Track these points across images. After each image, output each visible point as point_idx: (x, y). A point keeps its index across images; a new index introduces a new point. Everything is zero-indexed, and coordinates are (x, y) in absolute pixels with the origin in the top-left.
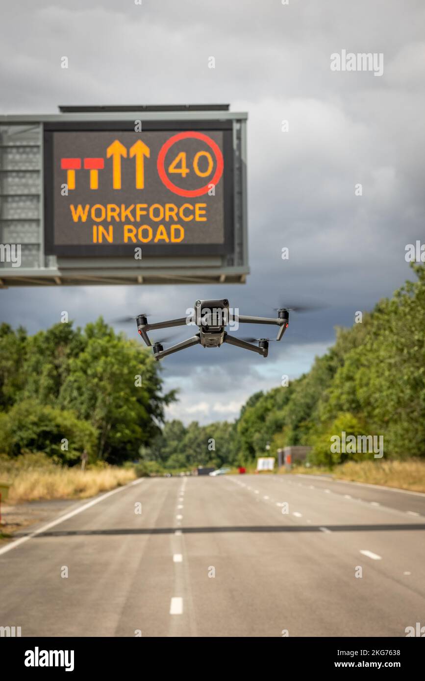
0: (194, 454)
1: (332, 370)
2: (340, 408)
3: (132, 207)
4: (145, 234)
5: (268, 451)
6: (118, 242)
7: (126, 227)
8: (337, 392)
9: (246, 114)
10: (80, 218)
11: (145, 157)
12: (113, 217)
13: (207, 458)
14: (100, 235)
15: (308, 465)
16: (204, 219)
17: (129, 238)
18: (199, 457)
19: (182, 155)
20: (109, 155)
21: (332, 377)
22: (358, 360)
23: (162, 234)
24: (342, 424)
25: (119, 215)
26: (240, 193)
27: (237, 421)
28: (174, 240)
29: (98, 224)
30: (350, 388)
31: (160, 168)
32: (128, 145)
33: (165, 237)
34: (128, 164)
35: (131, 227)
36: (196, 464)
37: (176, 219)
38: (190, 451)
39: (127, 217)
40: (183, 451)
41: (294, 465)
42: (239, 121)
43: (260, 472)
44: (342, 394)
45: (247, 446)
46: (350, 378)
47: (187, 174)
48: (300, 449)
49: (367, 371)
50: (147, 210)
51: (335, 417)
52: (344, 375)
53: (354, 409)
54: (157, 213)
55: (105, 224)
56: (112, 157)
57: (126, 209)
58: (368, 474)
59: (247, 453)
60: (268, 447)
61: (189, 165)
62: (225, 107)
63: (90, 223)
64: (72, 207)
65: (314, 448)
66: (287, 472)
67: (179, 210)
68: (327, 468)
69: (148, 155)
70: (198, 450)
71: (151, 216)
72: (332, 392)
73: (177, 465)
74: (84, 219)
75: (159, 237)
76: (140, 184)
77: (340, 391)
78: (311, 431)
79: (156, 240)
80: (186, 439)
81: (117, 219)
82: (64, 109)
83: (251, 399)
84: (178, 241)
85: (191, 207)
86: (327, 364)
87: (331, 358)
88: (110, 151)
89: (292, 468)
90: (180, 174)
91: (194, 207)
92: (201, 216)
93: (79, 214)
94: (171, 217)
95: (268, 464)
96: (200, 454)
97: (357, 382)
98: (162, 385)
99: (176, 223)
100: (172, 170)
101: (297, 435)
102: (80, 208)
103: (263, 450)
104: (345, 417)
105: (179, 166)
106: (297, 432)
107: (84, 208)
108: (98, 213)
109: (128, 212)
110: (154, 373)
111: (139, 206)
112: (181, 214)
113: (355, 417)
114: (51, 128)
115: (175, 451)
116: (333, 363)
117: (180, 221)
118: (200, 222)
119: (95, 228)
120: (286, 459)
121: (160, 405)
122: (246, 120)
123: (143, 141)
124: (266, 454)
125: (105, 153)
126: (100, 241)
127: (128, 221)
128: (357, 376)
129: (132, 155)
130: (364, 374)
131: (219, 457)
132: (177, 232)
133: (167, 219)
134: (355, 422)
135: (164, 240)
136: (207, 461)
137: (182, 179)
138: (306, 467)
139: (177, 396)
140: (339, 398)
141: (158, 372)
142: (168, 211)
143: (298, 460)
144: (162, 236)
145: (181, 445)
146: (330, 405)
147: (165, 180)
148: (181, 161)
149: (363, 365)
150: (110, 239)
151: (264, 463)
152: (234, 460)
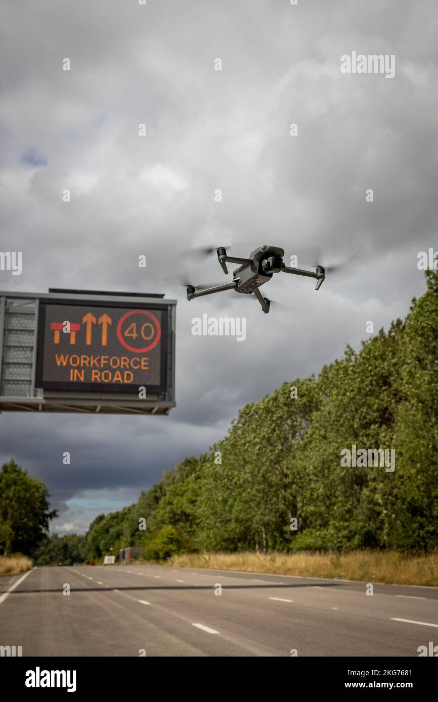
0: (56, 556)
1: (157, 499)
2: (163, 522)
3: (98, 357)
4: (106, 376)
5: (111, 551)
6: (88, 381)
7: (93, 371)
8: (162, 512)
9: (176, 301)
10: (62, 363)
11: (108, 324)
12: (84, 364)
13: (64, 558)
14: (75, 376)
15: (141, 559)
16: (147, 368)
17: (95, 378)
18: (59, 558)
19: (134, 325)
20: (84, 322)
21: (157, 503)
22: (175, 491)
23: (118, 377)
24: (166, 532)
25: (89, 363)
26: (171, 353)
27: (88, 534)
28: (126, 381)
29: (74, 368)
30: (170, 509)
31: (119, 331)
32: (97, 316)
33: (120, 379)
34: (97, 328)
35: (96, 371)
36: (57, 561)
37: (128, 367)
38: (53, 554)
39: (94, 364)
40: (49, 553)
41: (133, 560)
42: (171, 305)
43: (106, 565)
44: (165, 513)
45: (95, 548)
46: (170, 503)
47: (136, 337)
48: (137, 549)
49: (181, 499)
50: (108, 360)
51: (160, 528)
52: (166, 502)
53: (173, 522)
54: (115, 362)
55: (79, 368)
56: (86, 323)
57: (94, 359)
58: (193, 562)
59: (96, 554)
60: (111, 549)
61: (138, 331)
62: (161, 296)
63: (69, 366)
64: (56, 356)
65: (147, 548)
66: (127, 564)
67: (130, 361)
68: (154, 561)
69: (111, 324)
70: (58, 553)
71: (111, 364)
72: (159, 512)
73: (44, 562)
74: (64, 364)
75: (116, 379)
76: (104, 342)
77: (164, 511)
78: (143, 538)
79: (114, 381)
80: (51, 546)
81: (88, 365)
82: (52, 291)
83: (96, 519)
84: (129, 382)
85: (139, 360)
86: (153, 495)
87: (156, 491)
88: (85, 319)
89: (131, 561)
90: (132, 337)
91: (141, 360)
92: (145, 366)
93: (61, 361)
94: (124, 366)
95: (111, 560)
96: (59, 555)
97: (175, 506)
98: (49, 506)
99: (128, 370)
100: (126, 334)
101: (133, 540)
102: (62, 357)
103: (108, 550)
104: (168, 528)
105: (131, 332)
106: (133, 538)
107: (65, 358)
108: (75, 361)
109: (95, 361)
110: (44, 498)
111: (103, 357)
112: (132, 364)
113: (174, 528)
114: (44, 302)
115: (43, 553)
116: (158, 494)
117: (131, 369)
118: (144, 370)
119: (72, 371)
120: (126, 556)
121: (46, 519)
122: (175, 305)
123: (107, 314)
124: (109, 553)
125: (82, 320)
126: (75, 379)
127: (95, 367)
128: (175, 502)
129: (100, 322)
130: (179, 501)
131: (71, 557)
132: (128, 375)
133: (122, 367)
134: (174, 531)
135: (119, 381)
136: (64, 560)
137: (133, 340)
138: (140, 561)
139: (58, 513)
140: (163, 516)
141: (47, 498)
142: (123, 362)
143: (134, 557)
144: (118, 378)
145: (47, 550)
146: (157, 521)
147: (121, 340)
148: (132, 328)
149: (178, 495)
150: (82, 379)
151: (109, 559)
152: (85, 558)
